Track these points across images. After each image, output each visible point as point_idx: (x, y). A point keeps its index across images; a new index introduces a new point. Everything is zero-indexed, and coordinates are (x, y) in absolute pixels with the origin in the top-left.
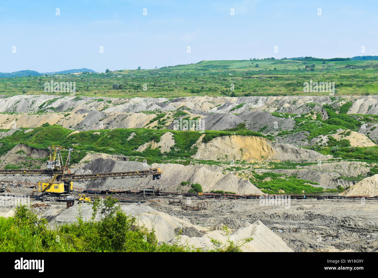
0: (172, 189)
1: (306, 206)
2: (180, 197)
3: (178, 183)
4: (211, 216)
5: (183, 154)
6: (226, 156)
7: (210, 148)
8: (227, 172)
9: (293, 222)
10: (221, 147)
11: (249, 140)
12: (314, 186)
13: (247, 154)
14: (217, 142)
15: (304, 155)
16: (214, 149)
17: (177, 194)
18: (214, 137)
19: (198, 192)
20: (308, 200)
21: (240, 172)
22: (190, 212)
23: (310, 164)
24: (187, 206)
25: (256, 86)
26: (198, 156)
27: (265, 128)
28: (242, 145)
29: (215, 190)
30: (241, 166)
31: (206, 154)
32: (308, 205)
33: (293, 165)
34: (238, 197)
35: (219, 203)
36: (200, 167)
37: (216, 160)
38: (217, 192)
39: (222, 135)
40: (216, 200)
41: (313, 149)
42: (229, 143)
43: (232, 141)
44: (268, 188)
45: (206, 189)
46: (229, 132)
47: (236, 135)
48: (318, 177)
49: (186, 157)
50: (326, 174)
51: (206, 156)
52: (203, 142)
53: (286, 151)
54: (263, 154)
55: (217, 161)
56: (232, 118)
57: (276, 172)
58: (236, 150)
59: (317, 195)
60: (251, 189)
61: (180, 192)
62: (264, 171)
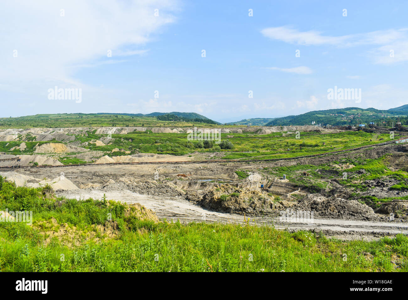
0: (26, 165)
1: (80, 168)
2: (29, 168)
3: (28, 162)
4: (42, 175)
5: (30, 151)
6: (48, 151)
7: (41, 148)
8: (49, 157)
9: (75, 175)
10: (46, 148)
11: (57, 144)
12: (83, 161)
13: (57, 150)
14: (44, 146)
15: (79, 149)
17: (28, 167)
18: (43, 144)
19: (36, 165)
20: (81, 166)
21: (54, 157)
22: (33, 173)
23: (81, 153)
24: (32, 171)
25: (60, 124)
26: (36, 151)
27: (63, 140)
28: (54, 147)
30: (54, 154)
31: (40, 151)
32: (81, 168)
33: (75, 154)
34: (53, 167)
35: (46, 169)
36: (37, 156)
37: (44, 153)
38: (44, 165)
39: (46, 143)
40: (44, 168)
41: (83, 147)
42: (49, 146)
44: (65, 163)
45: (40, 164)
46: (49, 142)
47: (52, 143)
48: (85, 158)
49: (31, 152)
50: (87, 156)
52: (38, 146)
53: (72, 148)
54: (63, 150)
56: (50, 136)
57: (68, 156)
58: (52, 149)
59: (84, 164)
60: (59, 163)
61: (29, 166)
62: (64, 156)
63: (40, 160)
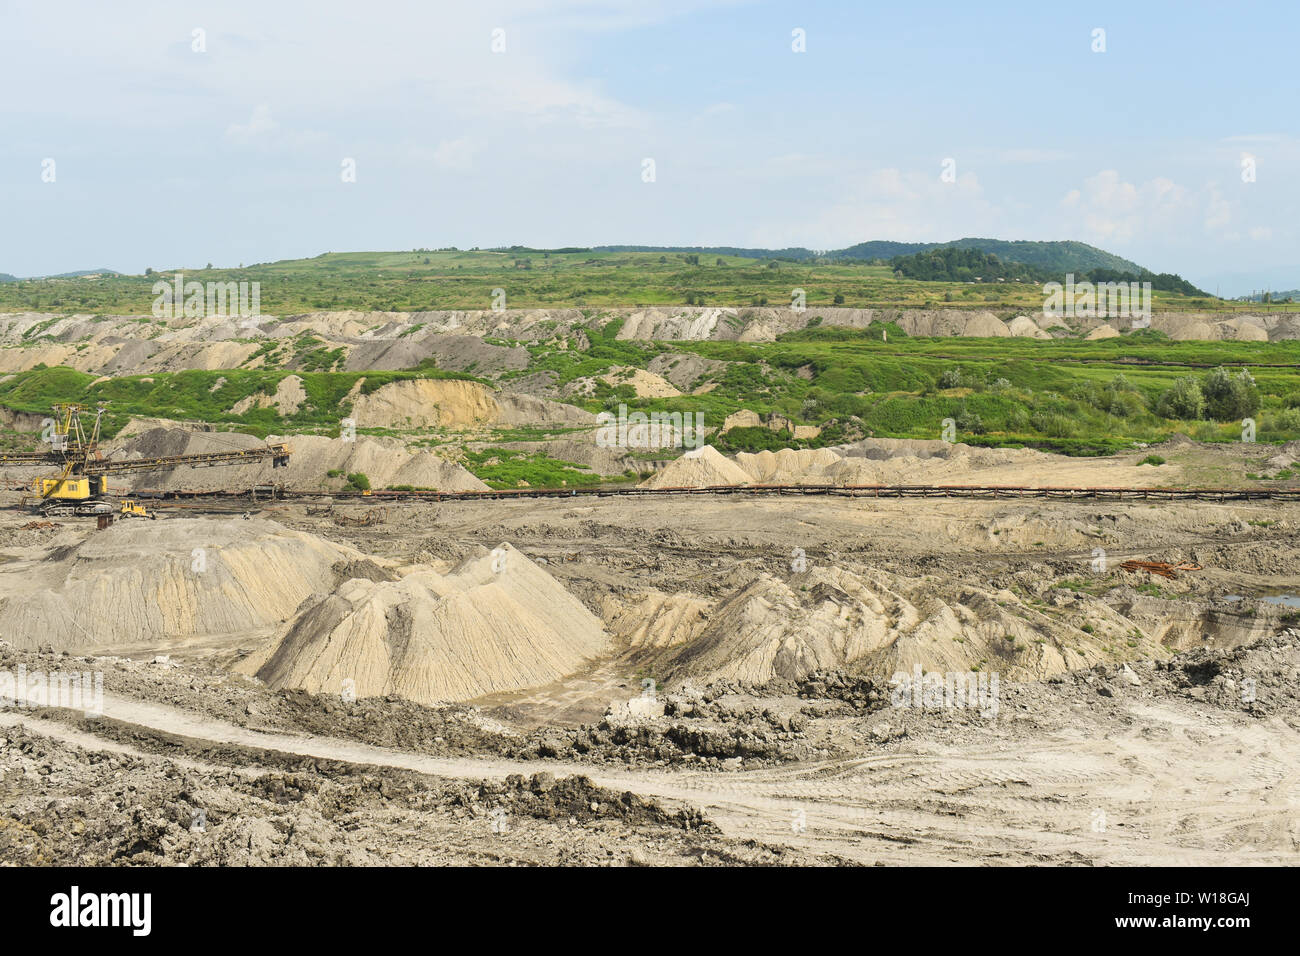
0: (309, 485)
1: (580, 510)
2: (328, 499)
3: (320, 473)
4: (398, 536)
5: (323, 418)
6: (409, 419)
7: (376, 405)
8: (415, 450)
9: (561, 541)
10: (397, 403)
11: (450, 387)
12: (583, 472)
13: (449, 414)
14: (390, 392)
15: (557, 414)
16: (384, 406)
17: (320, 495)
18: (383, 383)
19: (361, 489)
20: (582, 499)
21: (438, 448)
22: (353, 529)
23: (570, 431)
24: (346, 518)
25: (435, 295)
27: (473, 366)
28: (438, 399)
29: (396, 485)
30: (439, 437)
31: (370, 416)
32: (584, 508)
33: (539, 434)
34: (443, 497)
35: (410, 510)
36: (362, 441)
37: (388, 427)
38: (398, 489)
39: (398, 379)
40: (401, 505)
41: (571, 403)
42: (413, 395)
43: (420, 391)
44: (496, 478)
45: (377, 483)
46: (413, 373)
47: (426, 378)
48: (588, 455)
49: (330, 422)
51: (370, 420)
52: (361, 392)
53: (523, 408)
54: (479, 413)
55: (391, 429)
56: (412, 346)
57: (507, 447)
58: (426, 409)
59: (591, 488)
60: (467, 481)
61: (325, 490)
62: (485, 446)
63: (381, 464)
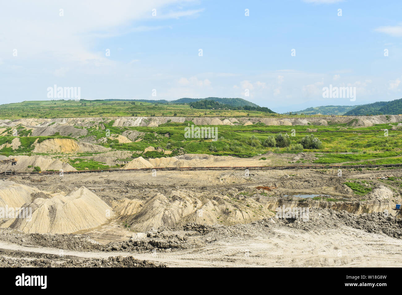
2: (28, 174)
3: (26, 166)
4: (50, 185)
5: (26, 150)
6: (52, 150)
7: (42, 146)
8: (54, 159)
9: (99, 185)
10: (49, 146)
11: (64, 141)
12: (104, 165)
13: (64, 148)
14: (46, 142)
15: (96, 148)
16: (45, 146)
17: (26, 173)
18: (44, 140)
19: (38, 171)
20: (104, 173)
21: (61, 159)
22: (36, 183)
23: (100, 153)
24: (34, 180)
25: (58, 113)
26: (35, 151)
27: (71, 134)
28: (61, 144)
29: (49, 170)
30: (61, 155)
32: (105, 175)
33: (91, 154)
35: (53, 177)
36: (38, 157)
38: (50, 171)
39: (49, 139)
40: (51, 176)
41: (100, 145)
42: (53, 143)
43: (55, 142)
44: (79, 167)
45: (43, 169)
46: (53, 137)
47: (57, 138)
48: (105, 160)
49: (28, 151)
50: (109, 158)
51: (40, 151)
52: (38, 143)
53: (86, 146)
54: (73, 148)
55: (47, 153)
56: (52, 129)
57: (81, 158)
58: (57, 147)
59: (106, 169)
60: (70, 168)
61: (27, 171)
62: (75, 158)
63: (44, 164)
